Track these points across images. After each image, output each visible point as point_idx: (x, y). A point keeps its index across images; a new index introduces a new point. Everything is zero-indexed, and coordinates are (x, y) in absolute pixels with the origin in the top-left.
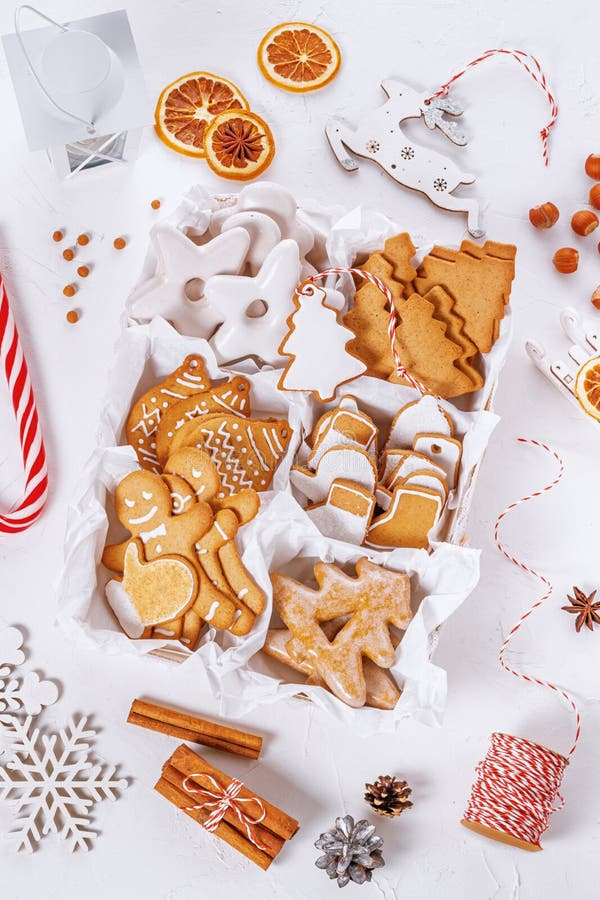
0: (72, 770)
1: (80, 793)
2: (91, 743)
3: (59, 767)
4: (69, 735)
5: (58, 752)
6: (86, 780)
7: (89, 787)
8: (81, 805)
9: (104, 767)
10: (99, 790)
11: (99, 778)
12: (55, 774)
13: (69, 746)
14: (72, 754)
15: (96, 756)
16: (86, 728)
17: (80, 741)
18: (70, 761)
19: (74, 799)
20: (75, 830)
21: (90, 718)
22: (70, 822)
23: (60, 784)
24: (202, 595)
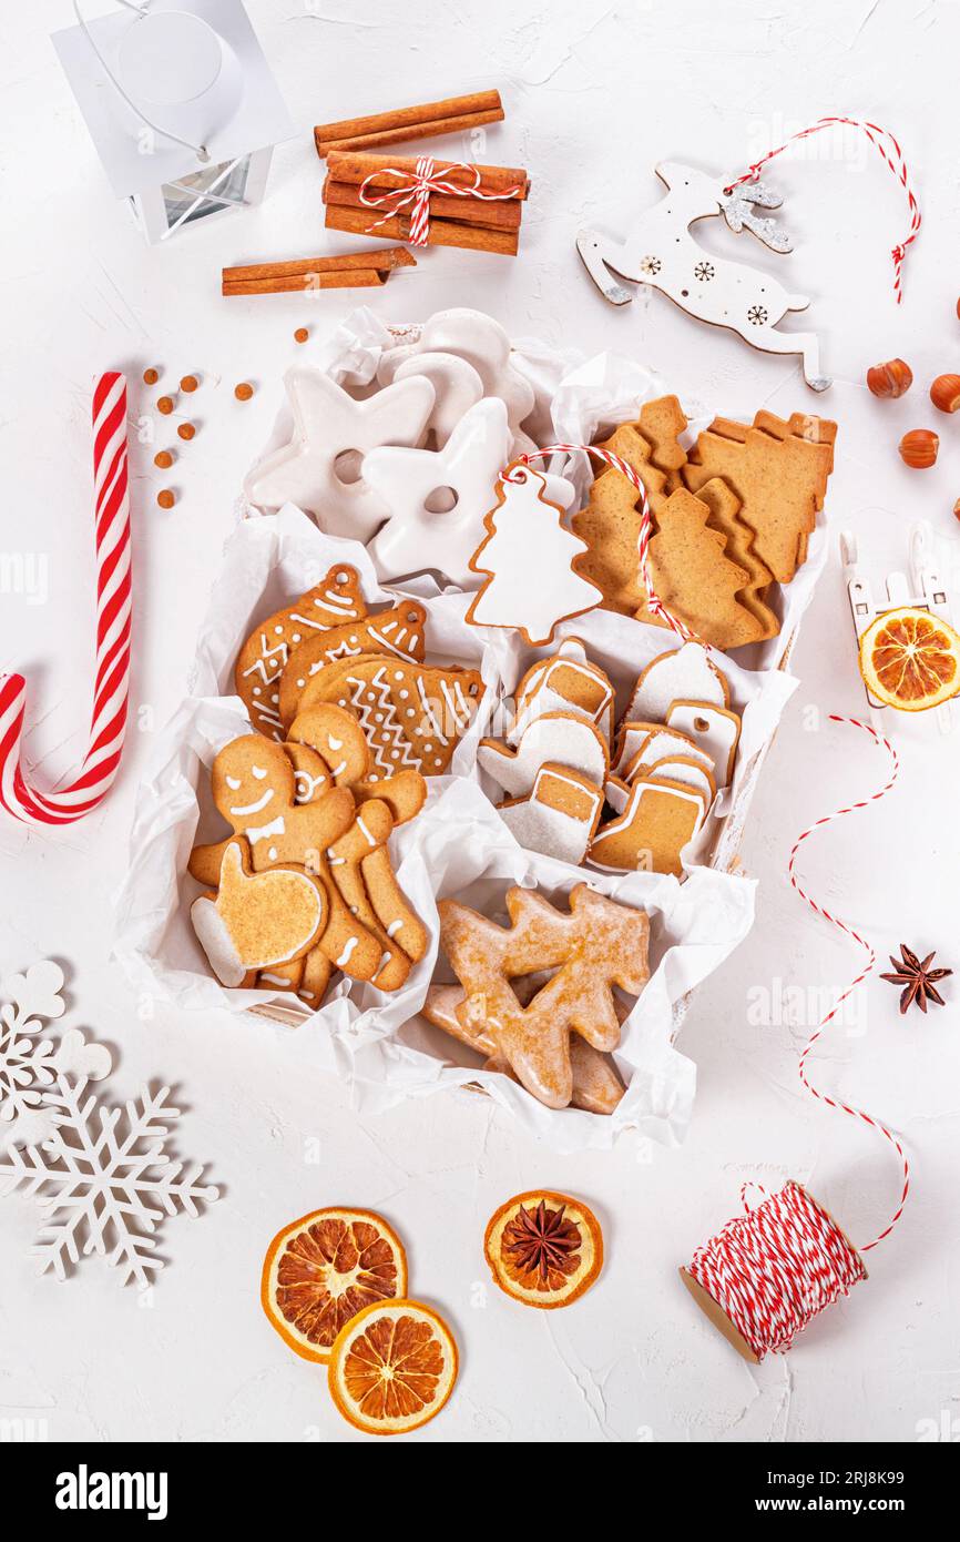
0: (138, 1164)
1: (147, 1200)
2: (171, 1127)
3: (119, 1157)
4: (141, 1110)
5: (121, 1134)
6: (157, 1180)
7: (161, 1192)
8: (146, 1218)
9: (187, 1165)
10: (176, 1199)
11: (177, 1181)
12: (112, 1167)
13: (138, 1127)
14: (141, 1139)
15: (176, 1147)
16: (167, 1104)
17: (154, 1122)
18: (137, 1150)
19: (136, 1207)
20: (132, 1253)
21: (175, 1089)
22: (126, 1241)
23: (118, 1183)
24: (333, 926)
